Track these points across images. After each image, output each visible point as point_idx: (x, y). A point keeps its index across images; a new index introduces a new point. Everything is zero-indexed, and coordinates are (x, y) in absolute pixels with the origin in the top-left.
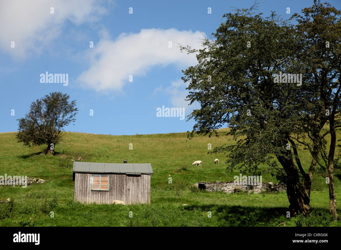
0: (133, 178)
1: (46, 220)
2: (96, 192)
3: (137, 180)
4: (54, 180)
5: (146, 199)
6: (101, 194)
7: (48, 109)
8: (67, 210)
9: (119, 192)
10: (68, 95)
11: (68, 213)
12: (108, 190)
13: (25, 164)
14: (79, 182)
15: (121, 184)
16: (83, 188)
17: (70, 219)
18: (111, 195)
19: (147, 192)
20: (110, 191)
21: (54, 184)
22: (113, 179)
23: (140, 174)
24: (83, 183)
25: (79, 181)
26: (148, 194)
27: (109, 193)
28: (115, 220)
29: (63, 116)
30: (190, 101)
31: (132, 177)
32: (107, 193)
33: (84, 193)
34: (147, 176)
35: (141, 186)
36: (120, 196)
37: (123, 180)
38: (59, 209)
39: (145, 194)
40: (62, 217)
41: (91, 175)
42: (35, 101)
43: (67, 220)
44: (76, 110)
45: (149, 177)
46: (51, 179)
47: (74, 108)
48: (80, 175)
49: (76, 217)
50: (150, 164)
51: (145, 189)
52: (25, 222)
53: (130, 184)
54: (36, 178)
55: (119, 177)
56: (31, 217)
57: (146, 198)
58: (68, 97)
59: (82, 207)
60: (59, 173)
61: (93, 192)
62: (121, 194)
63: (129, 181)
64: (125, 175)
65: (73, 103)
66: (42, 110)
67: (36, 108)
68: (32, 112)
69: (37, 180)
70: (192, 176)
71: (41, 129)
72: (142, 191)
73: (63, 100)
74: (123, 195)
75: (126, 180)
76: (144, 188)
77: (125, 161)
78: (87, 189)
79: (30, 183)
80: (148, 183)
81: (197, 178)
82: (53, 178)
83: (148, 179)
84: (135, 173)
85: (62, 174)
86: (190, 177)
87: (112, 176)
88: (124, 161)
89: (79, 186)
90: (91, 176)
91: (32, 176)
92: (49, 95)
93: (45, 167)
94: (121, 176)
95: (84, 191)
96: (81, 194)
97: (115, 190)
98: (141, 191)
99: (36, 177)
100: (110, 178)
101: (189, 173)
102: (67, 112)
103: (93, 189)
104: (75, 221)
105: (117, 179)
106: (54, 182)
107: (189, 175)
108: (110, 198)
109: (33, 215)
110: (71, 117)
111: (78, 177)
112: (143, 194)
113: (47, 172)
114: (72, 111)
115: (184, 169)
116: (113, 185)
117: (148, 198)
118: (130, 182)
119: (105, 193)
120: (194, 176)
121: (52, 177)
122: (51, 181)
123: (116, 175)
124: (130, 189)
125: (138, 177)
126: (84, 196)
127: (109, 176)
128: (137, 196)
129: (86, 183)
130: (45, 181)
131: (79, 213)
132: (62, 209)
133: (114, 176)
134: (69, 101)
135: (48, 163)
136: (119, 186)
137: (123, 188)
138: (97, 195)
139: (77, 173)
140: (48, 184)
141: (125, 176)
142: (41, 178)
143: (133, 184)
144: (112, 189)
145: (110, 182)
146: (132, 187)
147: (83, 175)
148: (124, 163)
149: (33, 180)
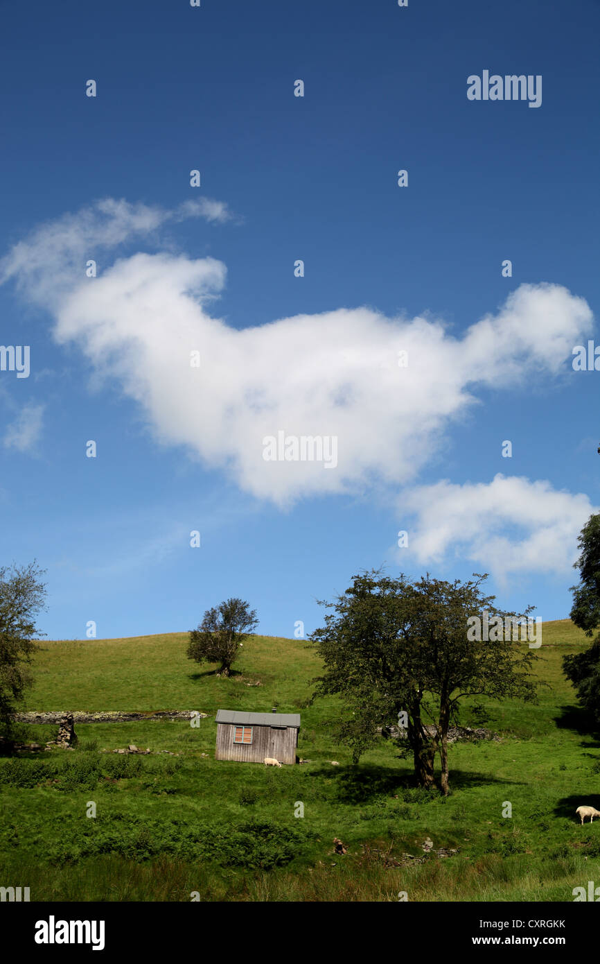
0: (278, 732)
1: (169, 782)
2: (239, 745)
3: (283, 734)
5: (291, 758)
6: (243, 747)
7: (225, 620)
9: (263, 746)
10: (247, 603)
12: (251, 743)
14: (221, 734)
15: (265, 737)
16: (225, 741)
18: (254, 749)
20: (253, 745)
22: (257, 732)
23: (286, 727)
24: (225, 735)
25: (221, 732)
27: (252, 747)
28: (234, 785)
29: (241, 630)
31: (277, 730)
32: (250, 746)
34: (293, 729)
37: (268, 733)
40: (186, 779)
41: (234, 726)
42: (209, 609)
44: (256, 621)
46: (214, 714)
47: (254, 619)
48: (223, 726)
49: (198, 780)
50: (299, 715)
53: (275, 737)
54: (197, 712)
55: (263, 730)
57: (291, 755)
58: (248, 605)
61: (235, 744)
62: (265, 749)
63: (273, 734)
64: (270, 727)
65: (253, 613)
66: (216, 621)
67: (211, 617)
68: (205, 623)
71: (215, 644)
72: (288, 746)
73: (242, 608)
75: (270, 733)
76: (289, 743)
77: (275, 710)
78: (229, 741)
80: (294, 737)
83: (295, 733)
84: (281, 726)
87: (256, 728)
88: (273, 710)
89: (220, 738)
90: (234, 728)
92: (227, 603)
93: (213, 695)
94: (265, 729)
95: (226, 744)
96: (222, 749)
97: (259, 744)
98: (286, 746)
100: (254, 730)
102: (245, 624)
104: (196, 784)
108: (252, 753)
110: (250, 630)
111: (220, 728)
112: (288, 749)
113: (213, 703)
114: (251, 623)
116: (256, 738)
119: (248, 747)
123: (259, 727)
124: (274, 743)
125: (283, 731)
126: (225, 750)
127: (252, 727)
128: (282, 751)
129: (228, 734)
130: (208, 716)
131: (203, 775)
134: (248, 611)
135: (218, 690)
136: (263, 739)
137: (267, 742)
138: (239, 748)
139: (219, 723)
140: (209, 720)
141: (270, 729)
142: (203, 712)
143: (278, 738)
144: (255, 742)
145: (253, 735)
146: (277, 741)
147: (226, 726)
149: (194, 713)
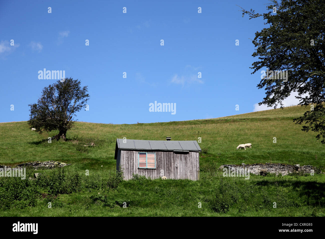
0: (181, 156)
2: (143, 170)
3: (185, 158)
4: (76, 163)
5: (195, 178)
6: (148, 172)
7: (60, 95)
8: (134, 185)
9: (167, 170)
10: (79, 80)
11: (137, 188)
12: (155, 168)
13: (41, 150)
14: (125, 160)
15: (169, 162)
16: (130, 167)
17: (140, 194)
18: (159, 172)
19: (196, 170)
20: (158, 169)
21: (77, 167)
22: (160, 157)
23: (188, 151)
24: (129, 161)
25: (125, 158)
26: (197, 172)
27: (156, 171)
29: (75, 102)
30: (253, 70)
31: (179, 155)
32: (155, 171)
33: (131, 171)
34: (195, 153)
35: (189, 164)
36: (168, 175)
37: (170, 157)
38: (126, 184)
39: (194, 172)
41: (137, 152)
43: (138, 195)
44: (87, 95)
45: (197, 155)
46: (72, 163)
47: (86, 93)
48: (126, 152)
50: (196, 142)
51: (194, 167)
52: (96, 197)
53: (178, 161)
54: (57, 162)
55: (166, 155)
56: (99, 192)
57: (195, 176)
58: (79, 83)
59: (150, 182)
60: (79, 157)
61: (140, 170)
62: (169, 173)
63: (176, 159)
64: (173, 152)
65: (85, 89)
66: (53, 96)
67: (48, 93)
68: (44, 98)
69: (59, 164)
70: (213, 159)
71: (52, 115)
72: (191, 169)
73: (75, 85)
74: (171, 174)
75: (173, 157)
76: (192, 166)
77: (169, 138)
78: (133, 166)
79: (52, 166)
80: (197, 161)
81: (219, 161)
82: (74, 162)
83: (197, 156)
84: (183, 150)
85: (83, 157)
86: (211, 160)
87: (159, 153)
88: (167, 138)
89: (125, 164)
90: (137, 154)
91: (53, 160)
93: (62, 151)
94: (169, 154)
95: (131, 169)
96: (127, 172)
97: (163, 168)
98: (189, 170)
99: (57, 160)
100: (157, 155)
101: (210, 156)
102: (79, 98)
103: (140, 168)
105: (164, 157)
106: (76, 165)
107: (210, 158)
108: (158, 176)
109: (100, 189)
110: (83, 103)
111: (124, 154)
113: (67, 156)
114: (84, 97)
115: (205, 153)
116: (160, 163)
117: (197, 177)
118: (178, 160)
119: (152, 172)
120: (216, 159)
121: (73, 160)
122: (73, 164)
123: (163, 152)
124: (178, 167)
125: (186, 155)
126: (131, 174)
127: (155, 153)
128: (186, 174)
129: (132, 160)
130: (67, 165)
132: (129, 183)
133: (161, 154)
135: (64, 148)
136: (167, 164)
137: (171, 166)
138: (144, 173)
139: (122, 150)
140: (70, 167)
141: (172, 154)
142: (63, 162)
143: (181, 162)
144: (159, 167)
145: (157, 160)
146: (180, 165)
147: (129, 153)
148: (168, 140)
149: (54, 163)
